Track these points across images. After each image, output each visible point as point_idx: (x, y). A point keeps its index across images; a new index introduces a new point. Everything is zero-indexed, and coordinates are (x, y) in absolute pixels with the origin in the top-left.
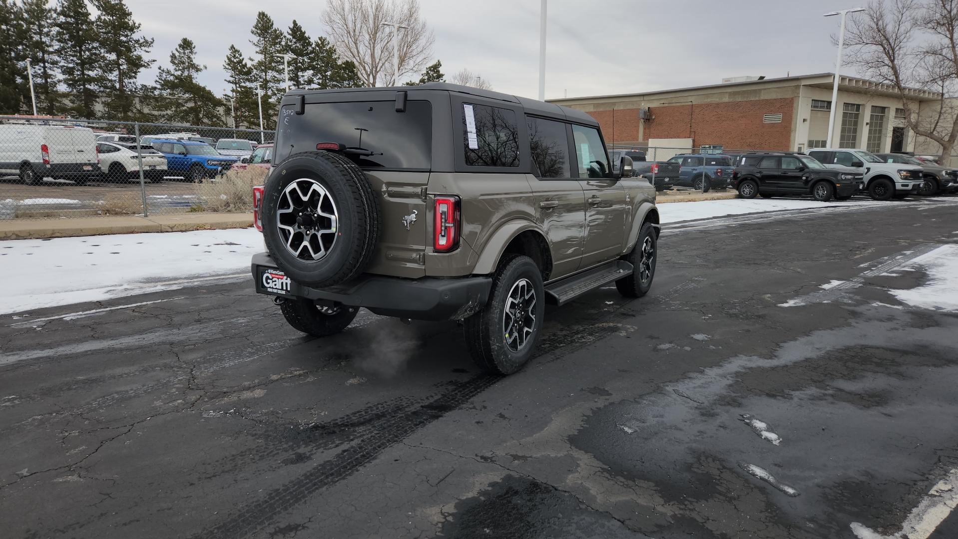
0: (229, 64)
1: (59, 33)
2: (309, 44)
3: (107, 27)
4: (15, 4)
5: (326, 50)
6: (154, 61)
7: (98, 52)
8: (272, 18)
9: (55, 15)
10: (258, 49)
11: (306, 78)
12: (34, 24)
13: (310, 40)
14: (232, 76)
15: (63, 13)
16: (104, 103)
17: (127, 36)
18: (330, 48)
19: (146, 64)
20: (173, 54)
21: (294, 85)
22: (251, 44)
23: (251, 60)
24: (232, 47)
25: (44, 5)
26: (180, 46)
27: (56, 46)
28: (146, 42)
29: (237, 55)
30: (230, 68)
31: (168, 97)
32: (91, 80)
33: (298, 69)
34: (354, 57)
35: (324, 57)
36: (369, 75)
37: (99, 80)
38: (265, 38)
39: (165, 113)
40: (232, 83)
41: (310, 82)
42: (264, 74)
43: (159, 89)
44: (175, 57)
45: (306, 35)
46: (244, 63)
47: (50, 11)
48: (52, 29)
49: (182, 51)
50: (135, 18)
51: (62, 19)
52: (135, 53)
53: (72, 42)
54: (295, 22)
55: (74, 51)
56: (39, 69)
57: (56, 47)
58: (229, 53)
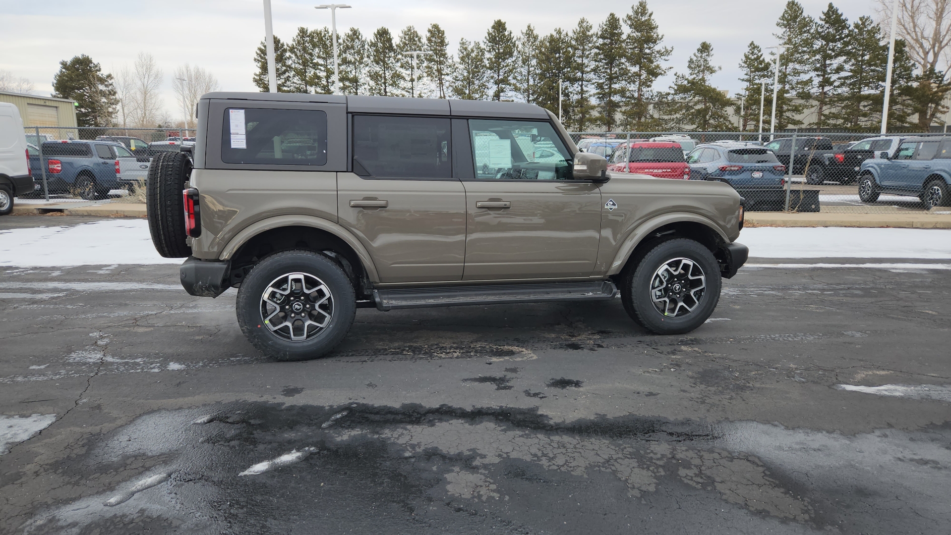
0: (745, 62)
1: (596, 54)
2: (845, 27)
3: (634, 43)
4: (567, 35)
5: (868, 31)
6: (671, 68)
7: (624, 66)
8: (803, 6)
9: (595, 39)
10: (782, 41)
11: (835, 66)
12: (578, 49)
13: (848, 22)
14: (746, 74)
15: (602, 37)
16: (624, 113)
17: (649, 48)
18: (874, 27)
19: (663, 72)
20: (691, 59)
21: (818, 75)
22: (774, 37)
23: (772, 54)
24: (752, 43)
25: (589, 31)
26: (698, 50)
27: (593, 65)
28: (667, 51)
29: (756, 51)
30: (746, 66)
31: (679, 101)
32: (616, 92)
33: (826, 57)
34: (909, 33)
35: (863, 39)
36: (928, 53)
37: (622, 92)
38: (790, 28)
39: (675, 116)
40: (747, 81)
41: (840, 69)
42: (784, 67)
43: (672, 94)
44: (693, 62)
45: (843, 17)
46: (761, 59)
47: (592, 36)
48: (592, 51)
49: (699, 55)
50: (660, 31)
51: (601, 41)
52: (655, 63)
53: (606, 60)
54: (831, 6)
55: (606, 68)
56: (576, 87)
57: (592, 67)
58: (747, 50)
